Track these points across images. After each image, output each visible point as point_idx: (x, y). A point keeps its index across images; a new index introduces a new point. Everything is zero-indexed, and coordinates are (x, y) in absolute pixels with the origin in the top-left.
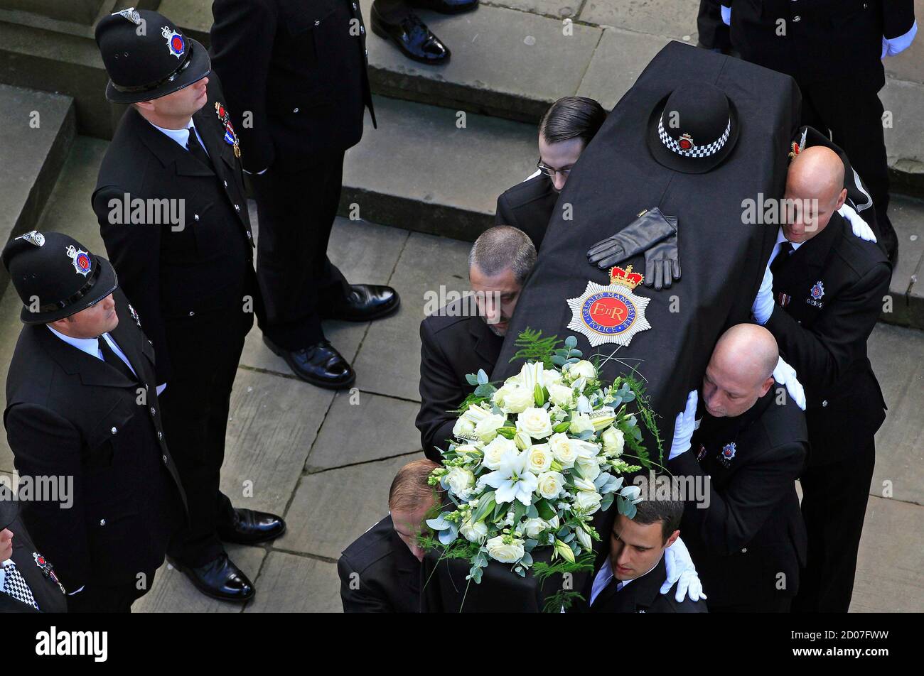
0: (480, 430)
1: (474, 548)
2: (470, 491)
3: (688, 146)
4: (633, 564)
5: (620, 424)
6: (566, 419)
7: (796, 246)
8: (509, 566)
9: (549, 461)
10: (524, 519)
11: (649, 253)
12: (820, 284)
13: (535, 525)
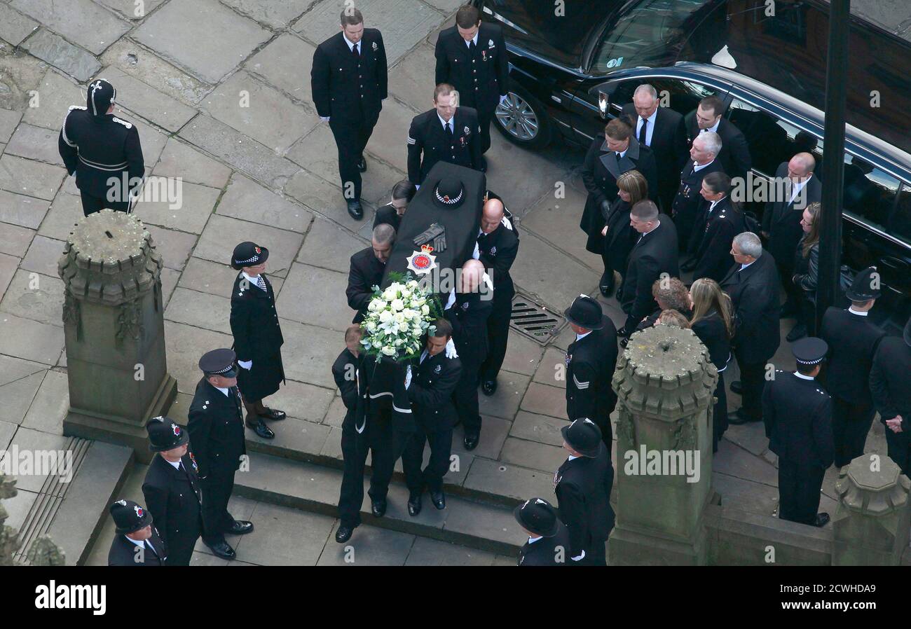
0: (378, 308)
1: (377, 350)
2: (375, 330)
3: (446, 200)
4: (436, 350)
5: (428, 303)
6: (409, 303)
7: (486, 234)
8: (391, 357)
9: (403, 318)
10: (395, 339)
11: (435, 240)
12: (494, 248)
13: (399, 342)
